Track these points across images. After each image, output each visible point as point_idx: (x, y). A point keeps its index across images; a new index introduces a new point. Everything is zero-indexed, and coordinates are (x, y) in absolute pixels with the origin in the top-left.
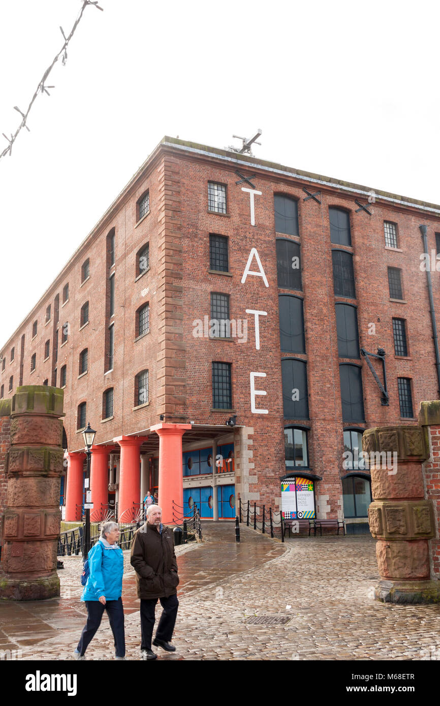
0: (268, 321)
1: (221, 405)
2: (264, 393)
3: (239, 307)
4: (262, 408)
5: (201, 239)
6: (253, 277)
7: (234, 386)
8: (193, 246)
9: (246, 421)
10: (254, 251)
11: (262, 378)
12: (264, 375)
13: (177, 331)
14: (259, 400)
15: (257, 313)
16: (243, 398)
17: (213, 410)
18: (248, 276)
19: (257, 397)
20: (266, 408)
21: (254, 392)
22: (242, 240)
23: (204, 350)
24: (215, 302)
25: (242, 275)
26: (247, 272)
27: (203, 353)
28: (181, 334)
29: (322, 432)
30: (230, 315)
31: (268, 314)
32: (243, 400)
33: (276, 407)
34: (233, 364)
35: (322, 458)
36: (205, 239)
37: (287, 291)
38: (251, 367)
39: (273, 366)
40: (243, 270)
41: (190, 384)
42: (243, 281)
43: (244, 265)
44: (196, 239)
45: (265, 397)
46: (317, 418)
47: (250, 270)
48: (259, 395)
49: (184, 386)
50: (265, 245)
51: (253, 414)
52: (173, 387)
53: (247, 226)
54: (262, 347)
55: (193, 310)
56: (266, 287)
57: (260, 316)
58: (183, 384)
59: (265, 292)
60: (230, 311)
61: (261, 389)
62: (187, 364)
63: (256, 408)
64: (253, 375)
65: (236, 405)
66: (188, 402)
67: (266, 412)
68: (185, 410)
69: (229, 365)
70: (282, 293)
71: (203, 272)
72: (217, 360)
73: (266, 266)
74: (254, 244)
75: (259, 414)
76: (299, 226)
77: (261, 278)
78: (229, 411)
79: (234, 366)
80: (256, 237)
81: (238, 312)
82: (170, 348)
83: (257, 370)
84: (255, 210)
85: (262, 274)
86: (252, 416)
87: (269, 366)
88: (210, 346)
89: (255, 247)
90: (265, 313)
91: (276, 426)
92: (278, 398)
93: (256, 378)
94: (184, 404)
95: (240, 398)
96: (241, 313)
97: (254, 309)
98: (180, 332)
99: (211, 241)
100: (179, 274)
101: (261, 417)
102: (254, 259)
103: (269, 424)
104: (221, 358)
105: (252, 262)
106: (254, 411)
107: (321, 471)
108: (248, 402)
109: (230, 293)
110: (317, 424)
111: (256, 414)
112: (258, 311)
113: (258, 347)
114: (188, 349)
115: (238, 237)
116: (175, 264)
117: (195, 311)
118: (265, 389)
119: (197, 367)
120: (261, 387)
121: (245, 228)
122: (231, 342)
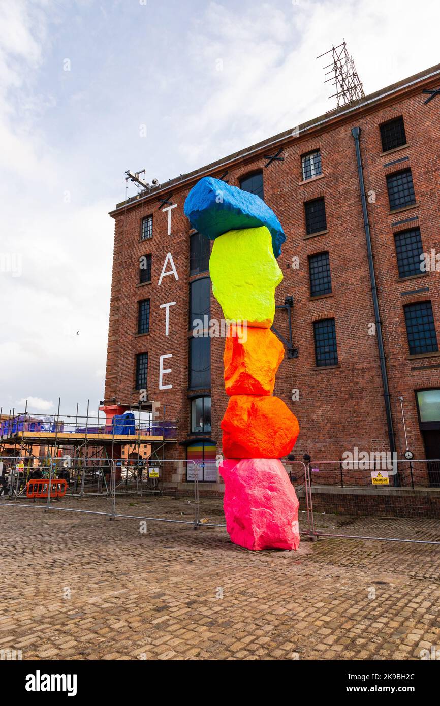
0: (176, 309)
1: (140, 387)
2: (169, 371)
3: (156, 305)
4: (168, 384)
5: (133, 265)
6: (167, 277)
8: (128, 272)
9: (155, 397)
10: (169, 255)
11: (169, 358)
12: (170, 355)
14: (165, 377)
15: (168, 305)
17: (133, 392)
18: (164, 277)
19: (164, 375)
20: (171, 384)
21: (162, 372)
22: (160, 251)
23: (130, 347)
25: (158, 279)
26: (163, 275)
27: (130, 350)
28: (117, 340)
29: (219, 398)
30: (150, 314)
31: (177, 302)
32: (154, 380)
33: (178, 381)
35: (217, 422)
37: (198, 276)
38: (161, 352)
39: (178, 346)
40: (160, 275)
41: (120, 375)
42: (160, 283)
43: (161, 270)
45: (171, 374)
46: (214, 385)
47: (165, 273)
48: (166, 374)
49: (116, 377)
50: (178, 246)
51: (160, 390)
52: (110, 379)
53: (165, 238)
54: (170, 332)
56: (176, 281)
57: (170, 307)
58: (115, 376)
59: (175, 285)
60: (150, 311)
61: (168, 368)
62: (119, 361)
63: (163, 385)
64: (162, 358)
65: (148, 385)
66: (118, 389)
67: (170, 387)
68: (116, 395)
70: (194, 280)
71: (133, 289)
72: (138, 352)
73: (177, 263)
74: (169, 250)
75: (165, 389)
77: (172, 275)
79: (149, 354)
80: (171, 243)
81: (154, 310)
83: (165, 353)
84: (172, 221)
85: (174, 272)
86: (160, 393)
87: (175, 347)
88: (134, 343)
89: (170, 252)
90: (174, 303)
91: (177, 397)
92: (180, 373)
93: (164, 359)
94: (115, 391)
95: (152, 379)
96: (156, 310)
101: (166, 391)
102: (169, 262)
103: (172, 396)
104: (141, 350)
105: (167, 265)
106: (162, 387)
107: (216, 436)
108: (157, 382)
109: (150, 297)
110: (214, 390)
111: (162, 390)
112: (169, 303)
113: (167, 334)
115: (158, 250)
117: (127, 320)
118: (170, 368)
119: (125, 361)
121: (164, 240)
122: (148, 335)
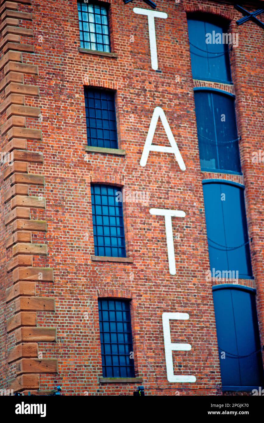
0: (187, 227)
1: (116, 370)
2: (187, 347)
3: (139, 205)
4: (185, 373)
5: (70, 96)
6: (158, 154)
7: (137, 337)
8: (58, 108)
10: (158, 112)
11: (182, 322)
12: (185, 317)
13: (37, 250)
14: (179, 359)
15: (168, 214)
16: (152, 358)
17: (104, 380)
18: (151, 153)
19: (176, 354)
20: (192, 373)
21: (170, 347)
22: (138, 95)
23: (84, 280)
24: (98, 198)
25: (140, 152)
26: (148, 147)
27: (83, 285)
28: (45, 255)
30: (124, 218)
31: (188, 214)
32: (152, 360)
33: (208, 370)
34: (133, 301)
36: (77, 96)
37: (216, 177)
38: (163, 305)
39: (199, 301)
40: (142, 144)
41: (63, 338)
42: (143, 162)
43: (144, 136)
44: (62, 97)
45: (189, 353)
47: (153, 144)
48: (180, 351)
49: (54, 341)
50: (177, 102)
51: (171, 384)
52: (36, 344)
53: (146, 72)
54: (180, 269)
55: (63, 214)
56: (180, 171)
57: (173, 218)
58: (52, 338)
59: (181, 179)
60: (124, 212)
61: (182, 341)
62: (57, 305)
63: (175, 373)
64: (167, 317)
65: (141, 370)
66: (60, 369)
67: (192, 379)
68: (56, 382)
69: (127, 302)
70: (208, 179)
71: (76, 151)
72: (106, 295)
73: (179, 136)
74: (157, 100)
75: (181, 384)
76: (232, 68)
77: (172, 156)
78: (130, 379)
79: (135, 303)
80: (160, 89)
81: (137, 214)
82: (28, 278)
83: (173, 310)
84: (158, 43)
85: (174, 149)
86: (170, 388)
87: (193, 301)
88: (94, 272)
89: (161, 106)
90: (181, 214)
92: (210, 354)
93: (172, 321)
94: (55, 373)
95: (148, 357)
96: (142, 215)
97: (164, 207)
98: (43, 252)
99: (87, 98)
100: (38, 155)
101: (184, 387)
102: (159, 125)
104: (112, 291)
105: (157, 130)
106: (172, 378)
108: (162, 365)
109: (123, 183)
111: (175, 383)
112: (170, 211)
113: (173, 271)
114: (57, 279)
115: (132, 91)
116: (29, 139)
117: (67, 216)
118: (188, 341)
119: (73, 309)
120: (180, 338)
121: (143, 74)
122: (129, 263)
